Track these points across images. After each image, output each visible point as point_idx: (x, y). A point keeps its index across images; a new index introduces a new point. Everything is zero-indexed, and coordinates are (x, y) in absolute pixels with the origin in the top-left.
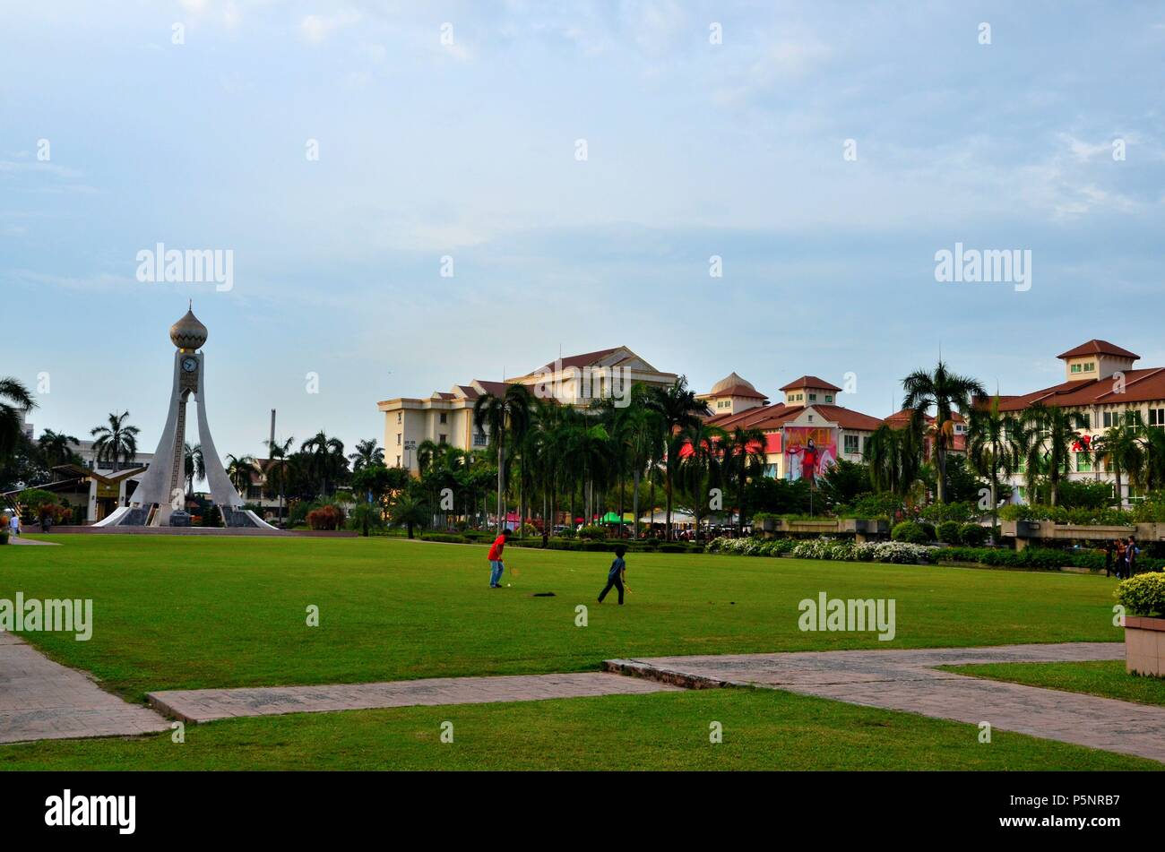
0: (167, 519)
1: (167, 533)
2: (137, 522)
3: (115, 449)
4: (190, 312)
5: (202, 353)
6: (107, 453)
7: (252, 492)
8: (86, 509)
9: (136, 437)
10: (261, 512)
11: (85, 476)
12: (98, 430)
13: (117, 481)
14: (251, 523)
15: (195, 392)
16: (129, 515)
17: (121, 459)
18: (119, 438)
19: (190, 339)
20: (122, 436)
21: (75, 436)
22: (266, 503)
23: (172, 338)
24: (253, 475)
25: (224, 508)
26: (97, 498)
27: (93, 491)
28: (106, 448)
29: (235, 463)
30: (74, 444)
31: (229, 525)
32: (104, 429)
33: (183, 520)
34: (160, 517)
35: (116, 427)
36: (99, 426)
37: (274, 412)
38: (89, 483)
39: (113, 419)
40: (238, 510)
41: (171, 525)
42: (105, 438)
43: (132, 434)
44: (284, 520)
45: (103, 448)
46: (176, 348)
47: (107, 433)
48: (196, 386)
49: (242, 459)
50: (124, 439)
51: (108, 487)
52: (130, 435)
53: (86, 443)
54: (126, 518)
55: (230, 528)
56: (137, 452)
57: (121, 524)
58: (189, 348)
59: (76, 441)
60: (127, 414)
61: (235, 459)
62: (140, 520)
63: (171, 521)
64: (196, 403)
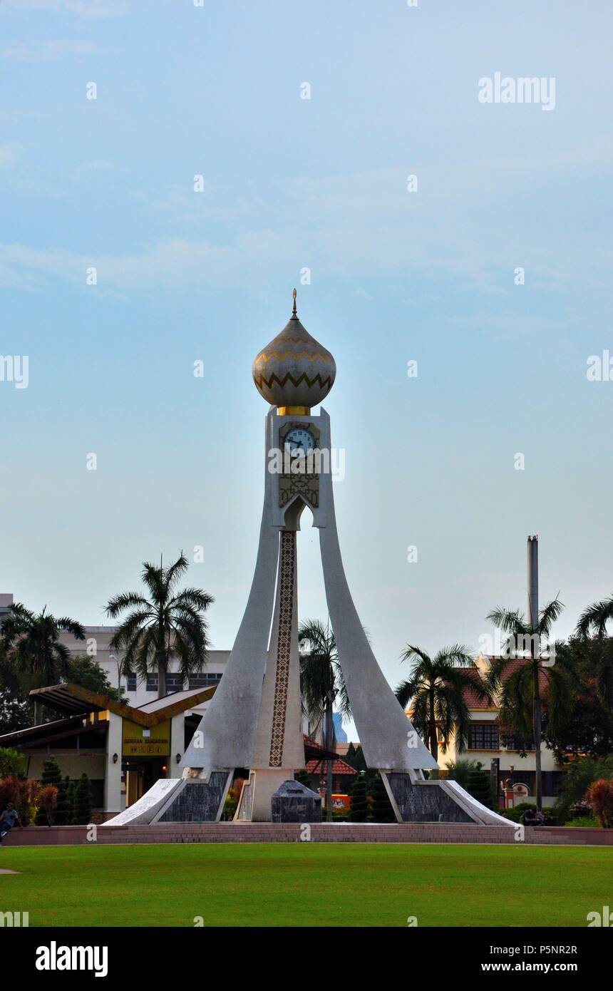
0: (267, 805)
1: (265, 838)
2: (200, 813)
3: (160, 644)
4: (295, 320)
5: (325, 415)
6: (144, 653)
7: (473, 736)
8: (100, 785)
9: (207, 615)
10: (480, 784)
11: (98, 709)
12: (123, 602)
13: (163, 718)
14: (456, 812)
15: (314, 506)
16: (182, 798)
17: (175, 667)
18: (168, 620)
19: (296, 384)
20: (175, 614)
21: (74, 619)
22: (511, 761)
23: (259, 384)
24: (468, 697)
25: (392, 775)
26: (124, 759)
27: (115, 744)
28: (141, 641)
29: (428, 668)
30: (72, 636)
31: (406, 818)
32: (135, 599)
33: (300, 807)
34: (252, 801)
35: (160, 593)
36: (124, 591)
37: (533, 543)
38: (106, 724)
39: (153, 576)
40: (424, 781)
41: (275, 820)
42: (139, 618)
43: (195, 607)
44: (548, 802)
45: (135, 642)
46: (267, 407)
47: (142, 608)
48: (316, 492)
49: (442, 658)
50: (179, 621)
51: (146, 734)
52: (190, 611)
53: (98, 633)
54: (174, 805)
55: (409, 824)
56: (207, 648)
57: (163, 818)
58: (295, 404)
59: (77, 630)
60: (181, 562)
61: (426, 659)
62: (206, 808)
63: (276, 809)
64: (317, 530)
